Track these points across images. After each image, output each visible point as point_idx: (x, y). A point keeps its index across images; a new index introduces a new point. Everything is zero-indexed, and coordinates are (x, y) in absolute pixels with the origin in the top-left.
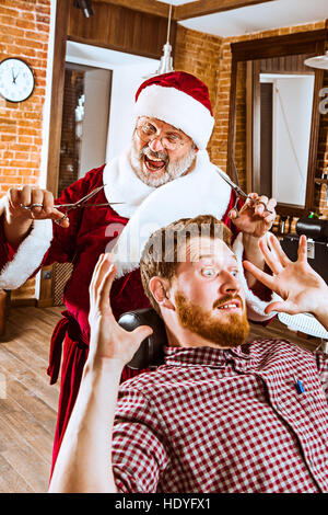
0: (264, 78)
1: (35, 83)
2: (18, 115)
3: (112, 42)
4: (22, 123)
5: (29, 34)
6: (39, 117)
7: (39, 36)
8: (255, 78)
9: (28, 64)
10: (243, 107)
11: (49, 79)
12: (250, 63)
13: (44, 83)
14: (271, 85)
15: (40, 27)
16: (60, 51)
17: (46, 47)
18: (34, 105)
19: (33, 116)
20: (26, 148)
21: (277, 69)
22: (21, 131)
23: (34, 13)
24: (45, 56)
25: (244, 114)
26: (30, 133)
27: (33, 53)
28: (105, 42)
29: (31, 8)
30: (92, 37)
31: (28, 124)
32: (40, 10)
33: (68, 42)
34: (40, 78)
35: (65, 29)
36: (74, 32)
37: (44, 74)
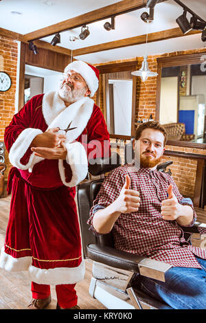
0: (110, 81)
1: (12, 83)
2: (4, 97)
3: (45, 65)
4: (6, 101)
5: (8, 61)
6: (14, 98)
7: (13, 62)
8: (106, 81)
9: (8, 75)
10: (102, 94)
11: (18, 81)
12: (104, 75)
13: (15, 83)
14: (112, 85)
15: (13, 59)
16: (23, 69)
17: (16, 67)
18: (11, 93)
19: (10, 98)
20: (8, 112)
21: (115, 78)
22: (6, 104)
23: (11, 52)
24: (16, 71)
25: (102, 97)
26: (9, 105)
27: (10, 70)
28: (42, 65)
29: (9, 50)
30: (36, 63)
31: (8, 101)
32: (13, 51)
33: (26, 65)
34: (13, 81)
35: (24, 60)
36: (29, 60)
37: (15, 79)
